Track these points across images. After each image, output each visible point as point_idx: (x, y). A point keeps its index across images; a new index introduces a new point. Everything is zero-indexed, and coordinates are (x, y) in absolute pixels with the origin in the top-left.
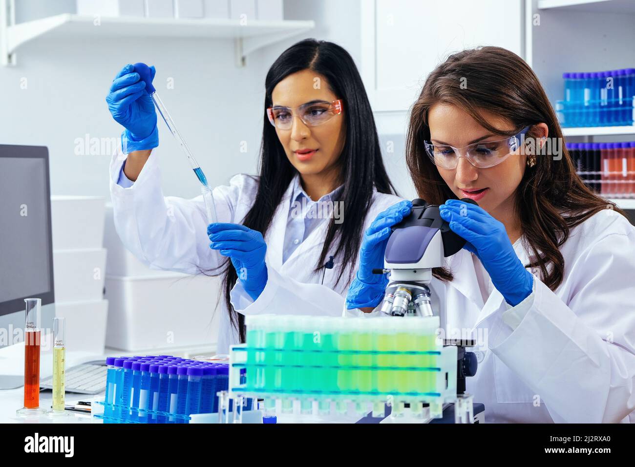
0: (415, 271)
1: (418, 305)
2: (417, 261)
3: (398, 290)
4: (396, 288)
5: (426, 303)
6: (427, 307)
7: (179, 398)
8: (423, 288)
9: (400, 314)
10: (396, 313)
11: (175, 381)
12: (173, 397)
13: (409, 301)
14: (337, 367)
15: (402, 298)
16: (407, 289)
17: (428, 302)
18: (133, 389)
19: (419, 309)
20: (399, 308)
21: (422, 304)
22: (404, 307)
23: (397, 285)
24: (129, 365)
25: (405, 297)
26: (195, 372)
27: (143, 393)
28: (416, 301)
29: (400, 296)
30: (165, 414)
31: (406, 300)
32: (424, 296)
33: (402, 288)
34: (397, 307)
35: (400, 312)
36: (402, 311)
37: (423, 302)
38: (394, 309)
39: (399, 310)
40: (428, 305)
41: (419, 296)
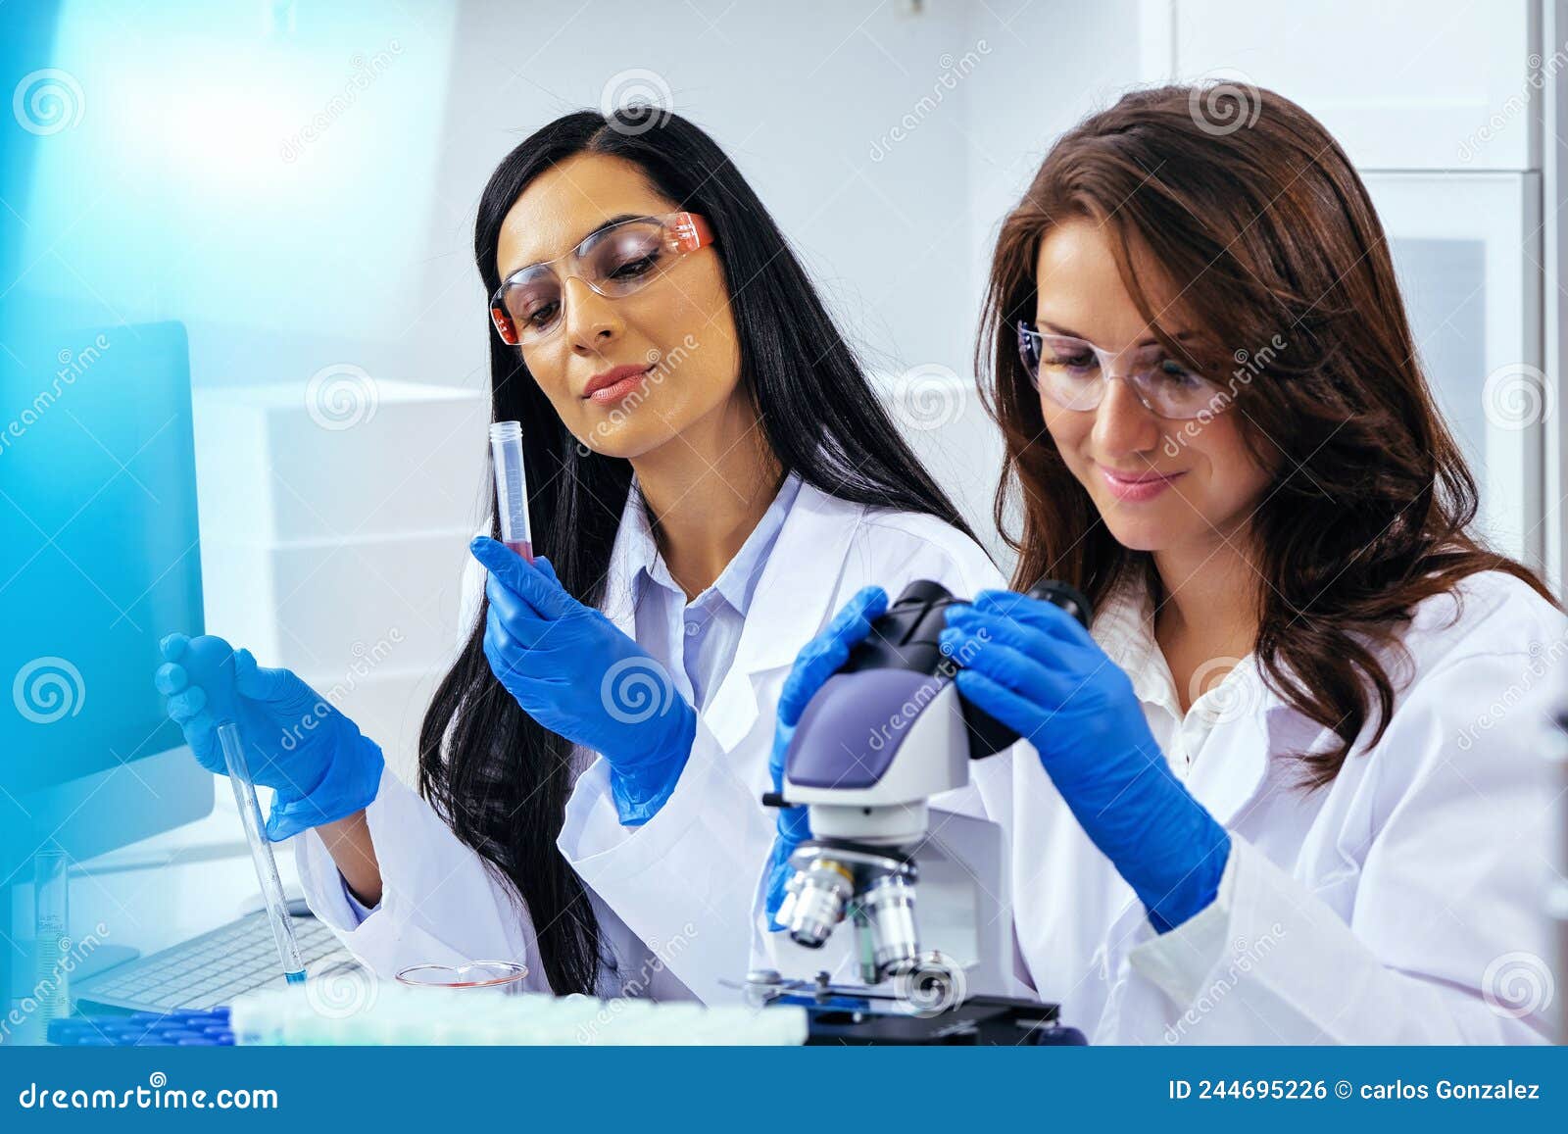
0: (867, 811)
1: (873, 909)
2: (869, 784)
3: (816, 866)
5: (897, 903)
8: (889, 864)
9: (811, 940)
10: (799, 935)
13: (844, 901)
15: (822, 893)
16: (842, 864)
17: (903, 902)
19: (876, 922)
20: (815, 922)
21: (884, 907)
25: (830, 889)
28: (871, 897)
29: (818, 885)
31: (833, 900)
32: (893, 881)
33: (827, 860)
34: (806, 920)
35: (812, 935)
36: (818, 933)
37: (889, 902)
38: (796, 927)
39: (809, 928)
40: (904, 909)
41: (879, 883)
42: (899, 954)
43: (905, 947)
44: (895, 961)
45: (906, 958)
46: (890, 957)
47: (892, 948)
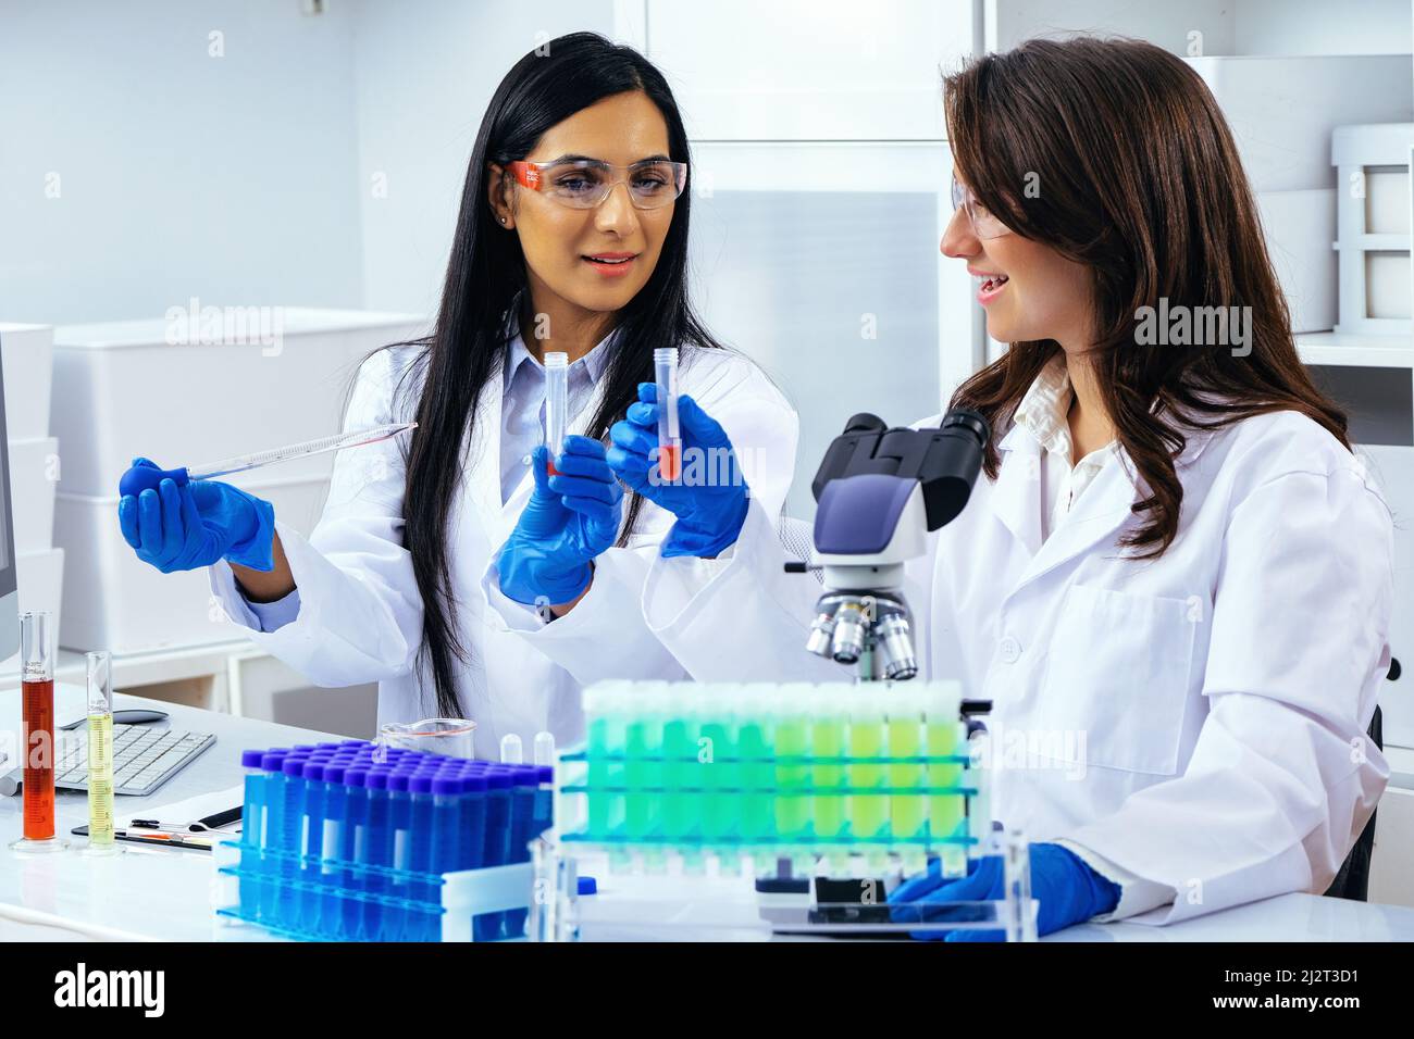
0: (875, 569)
1: (882, 637)
2: (879, 550)
3: (843, 609)
4: (837, 605)
5: (899, 633)
6: (900, 640)
7: (414, 839)
8: (891, 604)
9: (850, 657)
10: (842, 656)
11: (403, 804)
12: (400, 838)
13: (866, 631)
14: (770, 791)
15: (851, 625)
16: (862, 607)
17: (902, 630)
18: (306, 819)
19: (886, 647)
20: (848, 646)
21: (890, 635)
22: (857, 642)
23: (841, 598)
24: (297, 770)
25: (857, 622)
26: (449, 788)
27: (329, 827)
28: (880, 630)
29: (848, 620)
30: (385, 871)
31: (859, 628)
32: (894, 618)
33: (850, 603)
34: (844, 644)
35: (850, 654)
36: (854, 651)
37: (893, 632)
38: (837, 649)
39: (848, 650)
40: (904, 636)
41: (884, 620)
42: (904, 666)
43: (907, 660)
44: (901, 671)
45: (909, 669)
46: (898, 669)
47: (899, 662)
